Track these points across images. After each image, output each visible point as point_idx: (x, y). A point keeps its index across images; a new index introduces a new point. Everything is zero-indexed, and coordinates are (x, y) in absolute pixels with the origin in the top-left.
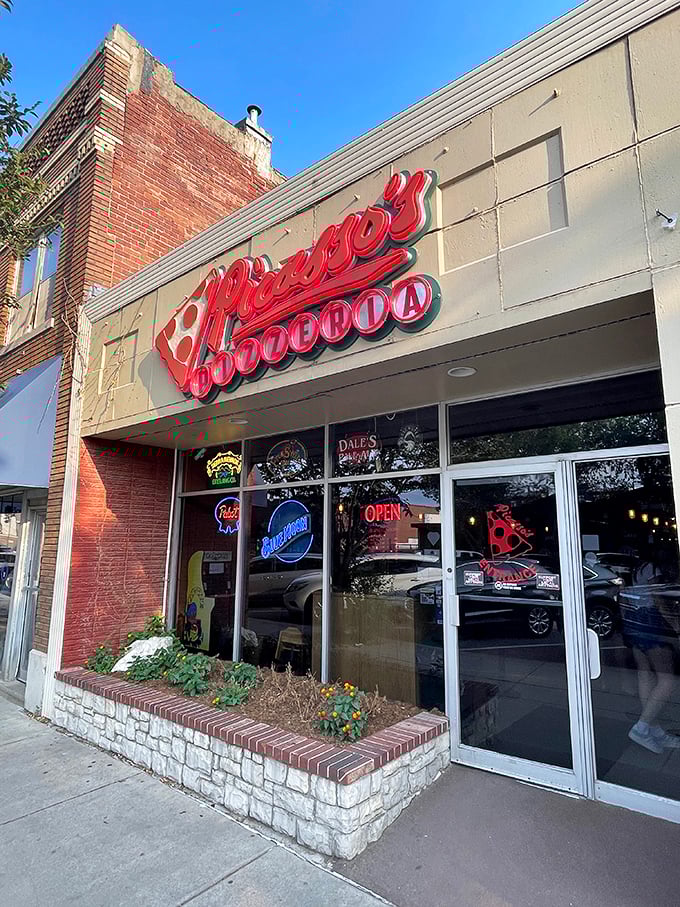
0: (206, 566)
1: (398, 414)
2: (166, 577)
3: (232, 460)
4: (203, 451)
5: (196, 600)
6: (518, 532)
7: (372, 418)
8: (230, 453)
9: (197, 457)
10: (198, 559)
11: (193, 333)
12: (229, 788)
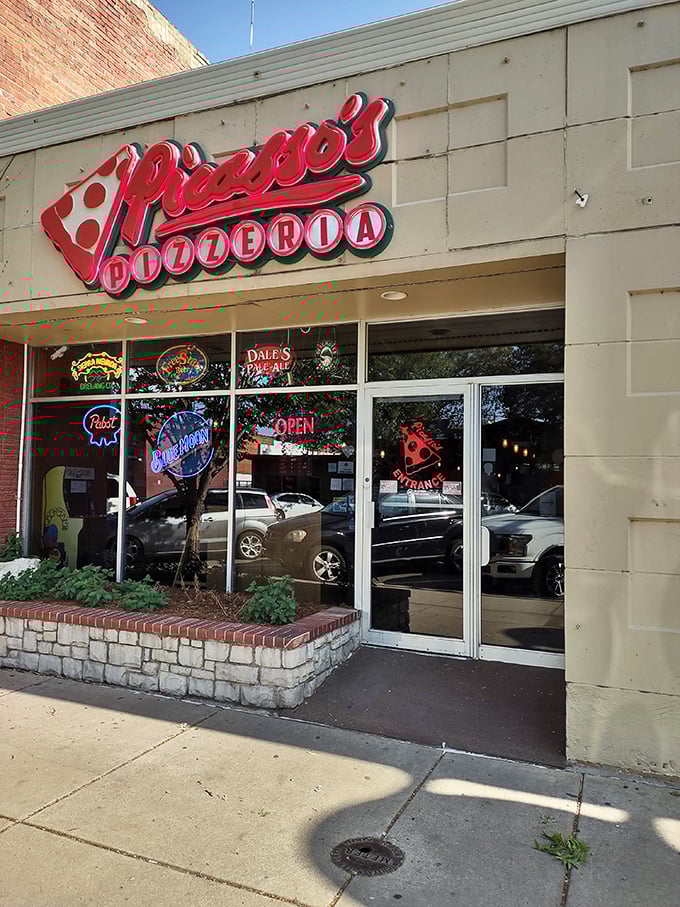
0: (67, 483)
1: (313, 328)
2: (19, 496)
3: (107, 363)
4: (64, 349)
5: (56, 521)
6: (429, 446)
7: (286, 330)
8: (104, 354)
9: (54, 356)
10: (57, 475)
11: (101, 215)
12: (163, 675)
